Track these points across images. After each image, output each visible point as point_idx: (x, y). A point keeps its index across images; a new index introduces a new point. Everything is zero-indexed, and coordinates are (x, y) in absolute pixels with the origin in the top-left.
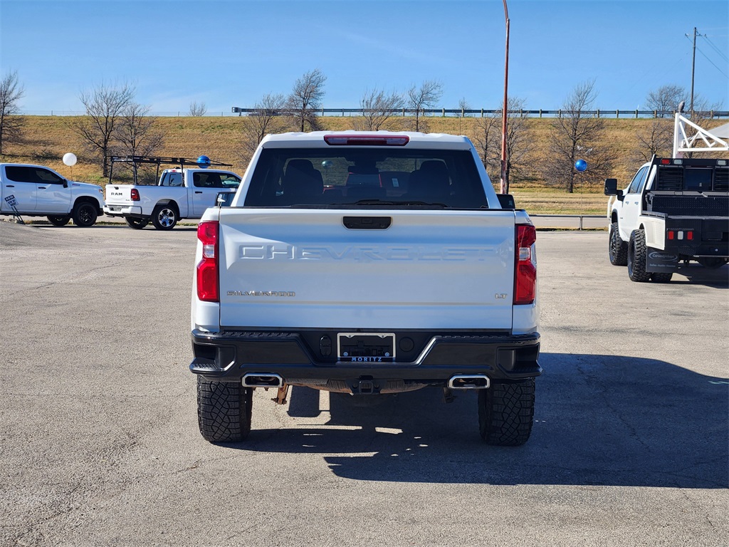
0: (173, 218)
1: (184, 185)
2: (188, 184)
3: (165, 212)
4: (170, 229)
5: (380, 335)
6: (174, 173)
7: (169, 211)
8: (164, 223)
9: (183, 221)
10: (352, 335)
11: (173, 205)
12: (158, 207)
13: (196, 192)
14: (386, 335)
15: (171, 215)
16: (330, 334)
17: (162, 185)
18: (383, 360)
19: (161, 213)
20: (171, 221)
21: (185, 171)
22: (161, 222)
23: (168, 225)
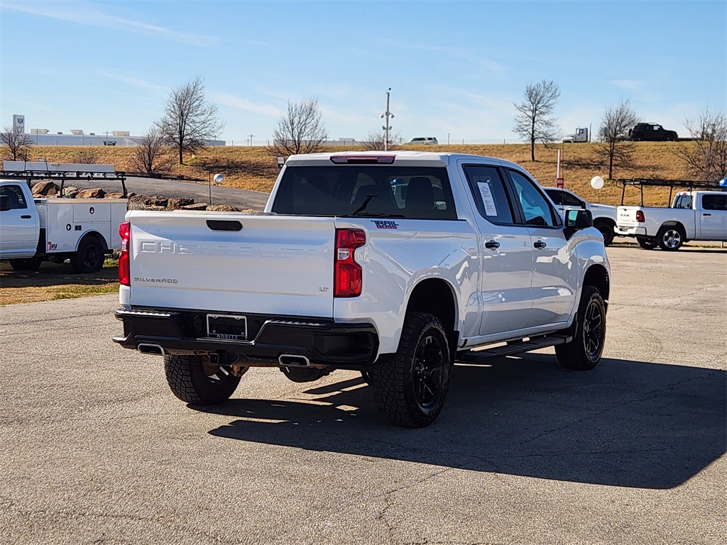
0: (678, 240)
1: (691, 208)
2: (696, 206)
3: (671, 234)
4: (676, 249)
5: (236, 317)
6: (685, 196)
7: (675, 232)
8: (670, 243)
9: (691, 243)
10: (217, 316)
11: (679, 227)
12: (663, 228)
13: (704, 215)
14: (240, 317)
15: (676, 236)
16: (202, 314)
17: (675, 207)
18: (239, 338)
19: (666, 234)
20: (677, 242)
21: (694, 193)
22: (666, 243)
23: (673, 246)
